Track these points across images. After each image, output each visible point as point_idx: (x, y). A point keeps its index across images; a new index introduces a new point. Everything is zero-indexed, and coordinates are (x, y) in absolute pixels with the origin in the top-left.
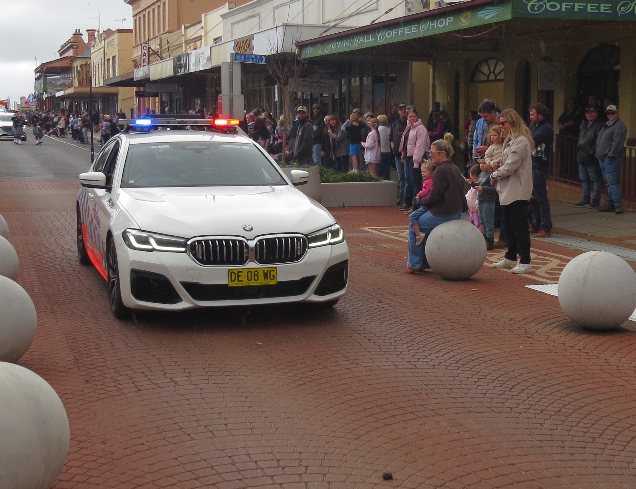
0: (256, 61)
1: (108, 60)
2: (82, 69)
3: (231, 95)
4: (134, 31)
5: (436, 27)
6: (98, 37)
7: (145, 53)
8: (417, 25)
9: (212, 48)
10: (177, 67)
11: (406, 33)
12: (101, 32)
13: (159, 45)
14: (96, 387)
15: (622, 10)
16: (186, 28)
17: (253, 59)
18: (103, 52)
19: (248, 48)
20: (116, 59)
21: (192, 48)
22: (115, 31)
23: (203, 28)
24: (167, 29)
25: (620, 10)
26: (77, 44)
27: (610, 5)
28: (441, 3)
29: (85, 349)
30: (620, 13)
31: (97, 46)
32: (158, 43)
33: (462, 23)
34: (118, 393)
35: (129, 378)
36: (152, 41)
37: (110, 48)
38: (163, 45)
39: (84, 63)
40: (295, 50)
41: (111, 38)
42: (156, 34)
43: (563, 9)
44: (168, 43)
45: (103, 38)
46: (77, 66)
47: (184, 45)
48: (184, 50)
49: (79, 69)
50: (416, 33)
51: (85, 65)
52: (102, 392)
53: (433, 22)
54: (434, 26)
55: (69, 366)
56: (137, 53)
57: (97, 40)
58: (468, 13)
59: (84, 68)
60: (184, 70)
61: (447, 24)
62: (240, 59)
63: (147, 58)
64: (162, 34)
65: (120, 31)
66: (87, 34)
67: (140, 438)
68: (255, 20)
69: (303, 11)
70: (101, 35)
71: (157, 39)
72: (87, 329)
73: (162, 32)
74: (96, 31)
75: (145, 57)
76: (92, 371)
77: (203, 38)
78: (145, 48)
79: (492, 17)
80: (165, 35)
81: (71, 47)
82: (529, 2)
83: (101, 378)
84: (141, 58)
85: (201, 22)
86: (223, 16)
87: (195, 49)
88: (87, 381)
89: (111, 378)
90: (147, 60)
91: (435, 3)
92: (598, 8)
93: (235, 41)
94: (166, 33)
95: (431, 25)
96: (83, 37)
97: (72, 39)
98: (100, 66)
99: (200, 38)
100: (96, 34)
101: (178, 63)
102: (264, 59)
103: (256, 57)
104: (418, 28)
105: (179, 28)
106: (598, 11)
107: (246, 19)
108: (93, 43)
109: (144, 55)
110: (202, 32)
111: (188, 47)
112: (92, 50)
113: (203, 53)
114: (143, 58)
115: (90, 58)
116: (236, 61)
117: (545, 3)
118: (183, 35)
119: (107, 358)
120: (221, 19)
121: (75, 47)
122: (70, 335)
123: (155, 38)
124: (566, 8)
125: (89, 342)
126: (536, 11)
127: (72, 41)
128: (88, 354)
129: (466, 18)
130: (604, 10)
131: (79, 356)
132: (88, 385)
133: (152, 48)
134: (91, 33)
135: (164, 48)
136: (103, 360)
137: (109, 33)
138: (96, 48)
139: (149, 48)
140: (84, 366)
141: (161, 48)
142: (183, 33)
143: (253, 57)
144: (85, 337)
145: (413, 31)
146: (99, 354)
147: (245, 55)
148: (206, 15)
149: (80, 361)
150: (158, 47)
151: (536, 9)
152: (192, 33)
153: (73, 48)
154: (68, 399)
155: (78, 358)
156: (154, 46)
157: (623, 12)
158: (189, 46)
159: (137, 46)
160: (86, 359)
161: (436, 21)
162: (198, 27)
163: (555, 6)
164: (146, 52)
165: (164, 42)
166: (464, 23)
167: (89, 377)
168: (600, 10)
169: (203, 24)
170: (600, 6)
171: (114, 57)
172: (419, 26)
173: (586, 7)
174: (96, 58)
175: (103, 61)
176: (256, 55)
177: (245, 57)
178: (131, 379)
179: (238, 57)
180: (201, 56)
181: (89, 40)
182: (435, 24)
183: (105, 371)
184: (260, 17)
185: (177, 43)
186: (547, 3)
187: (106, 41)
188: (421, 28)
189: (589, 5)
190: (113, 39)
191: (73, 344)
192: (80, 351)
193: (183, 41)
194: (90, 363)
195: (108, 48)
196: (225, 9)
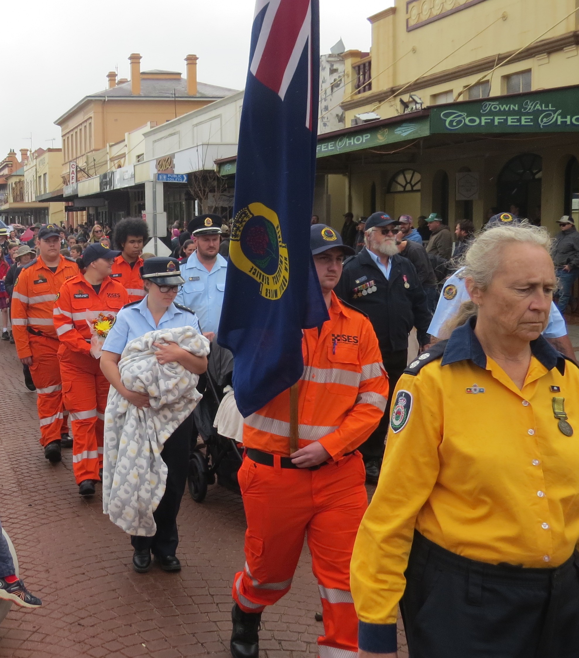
0: (178, 180)
1: (40, 177)
2: (16, 186)
3: (154, 212)
4: (63, 150)
5: (352, 144)
6: (31, 156)
7: (73, 171)
8: (333, 143)
9: (135, 167)
10: (102, 184)
11: (323, 150)
12: (33, 151)
13: (86, 162)
14: (37, 512)
15: (544, 122)
16: (111, 146)
17: (175, 179)
18: (35, 170)
19: (169, 166)
20: (47, 176)
21: (116, 165)
22: (46, 150)
23: (126, 146)
24: (93, 147)
25: (542, 121)
26: (12, 163)
27: (532, 117)
28: (358, 121)
29: (27, 471)
30: (542, 124)
31: (30, 164)
32: (85, 160)
33: (379, 140)
34: (58, 518)
35: (69, 502)
36: (79, 159)
37: (41, 166)
38: (89, 162)
39: (18, 181)
40: (215, 168)
41: (42, 157)
42: (83, 152)
43: (483, 124)
44: (94, 160)
45: (35, 157)
46: (12, 184)
47: (109, 162)
48: (109, 168)
49: (14, 186)
50: (332, 150)
51: (19, 182)
52: (43, 516)
53: (350, 139)
54: (351, 143)
55: (12, 489)
56: (66, 170)
57: (30, 159)
58: (385, 130)
59: (18, 185)
60: (110, 187)
61: (364, 141)
62: (163, 179)
63: (75, 176)
64: (89, 153)
65: (50, 150)
66: (20, 153)
67: (80, 567)
68: (176, 137)
69: (221, 128)
70: (33, 154)
71: (84, 156)
72: (28, 450)
73: (88, 150)
74: (28, 150)
75: (73, 175)
76: (33, 494)
77: (127, 156)
78: (73, 166)
79: (410, 134)
80: (91, 153)
81: (7, 166)
82: (448, 117)
83: (42, 502)
84: (69, 174)
85: (124, 140)
86: (146, 135)
87: (120, 166)
88: (30, 505)
89: (52, 502)
90: (75, 178)
91: (352, 120)
92: (519, 120)
93: (157, 159)
94: (92, 151)
95: (348, 142)
96: (17, 156)
97: (7, 159)
98: (32, 183)
99: (123, 156)
100: (29, 153)
101: (104, 180)
102: (185, 178)
103: (177, 176)
104: (335, 145)
105: (104, 146)
106: (518, 124)
107: (166, 137)
108: (26, 162)
109: (73, 173)
110: (126, 150)
111: (113, 165)
112: (25, 168)
113: (127, 172)
114: (71, 176)
115: (24, 175)
116: (158, 180)
117: (464, 118)
118: (108, 153)
119: (47, 482)
120: (143, 137)
121: (10, 165)
122: (13, 456)
123: (82, 156)
124: (485, 122)
125: (30, 464)
126: (455, 126)
127: (7, 160)
128: (30, 476)
129: (383, 135)
130: (526, 122)
131: (22, 478)
132: (32, 509)
133: (80, 166)
134: (24, 152)
135: (90, 165)
136: (44, 483)
137: (40, 152)
138: (28, 167)
139: (77, 167)
140: (27, 489)
141: (88, 165)
142: (108, 151)
143: (174, 176)
144: (26, 458)
145: (330, 148)
146: (40, 477)
147: (167, 175)
148: (129, 134)
149: (22, 484)
150: (85, 164)
151: (454, 124)
152: (116, 151)
153: (8, 167)
154: (13, 523)
155: (21, 480)
156: (81, 163)
157: (545, 123)
158: (114, 163)
159: (66, 163)
160: (29, 482)
161: (352, 138)
162: (122, 145)
163: (474, 121)
164: (75, 170)
165: (91, 160)
166: (382, 140)
167: (32, 501)
168: (521, 123)
169: (126, 142)
170: (520, 118)
171: (45, 174)
172: (335, 143)
173: (506, 120)
174: (29, 175)
175: (35, 179)
176: (177, 175)
177: (167, 177)
178: (70, 503)
179: (161, 177)
180: (125, 174)
181: (23, 159)
182: (352, 141)
183: (47, 495)
184: (179, 135)
185: (103, 160)
186: (465, 118)
187: (38, 160)
188: (338, 145)
189: (509, 118)
190: (44, 158)
191: (16, 466)
192: (22, 473)
193: (108, 159)
194: (33, 485)
195: (39, 166)
196: (147, 128)
